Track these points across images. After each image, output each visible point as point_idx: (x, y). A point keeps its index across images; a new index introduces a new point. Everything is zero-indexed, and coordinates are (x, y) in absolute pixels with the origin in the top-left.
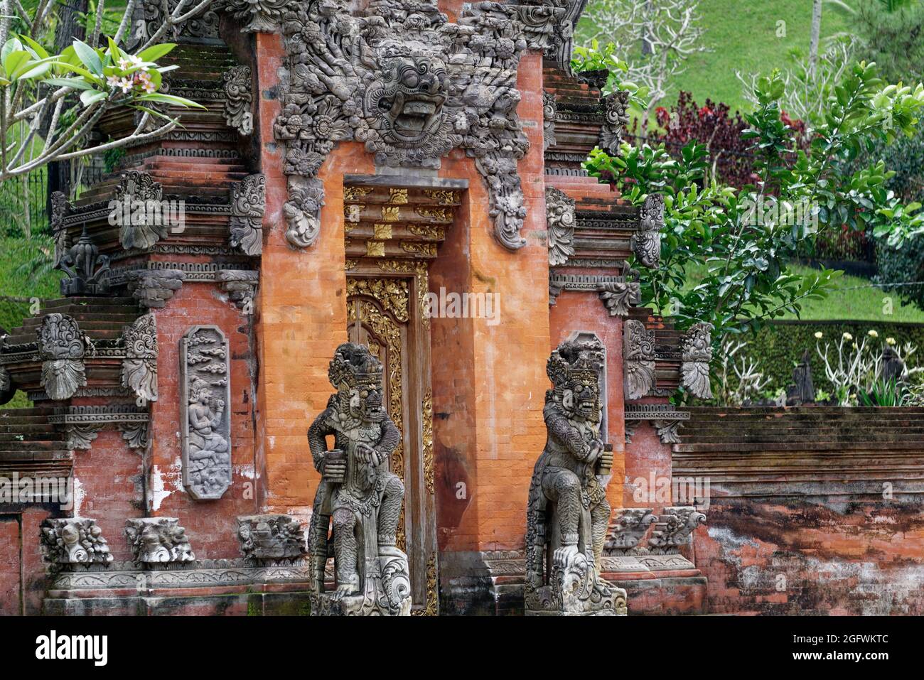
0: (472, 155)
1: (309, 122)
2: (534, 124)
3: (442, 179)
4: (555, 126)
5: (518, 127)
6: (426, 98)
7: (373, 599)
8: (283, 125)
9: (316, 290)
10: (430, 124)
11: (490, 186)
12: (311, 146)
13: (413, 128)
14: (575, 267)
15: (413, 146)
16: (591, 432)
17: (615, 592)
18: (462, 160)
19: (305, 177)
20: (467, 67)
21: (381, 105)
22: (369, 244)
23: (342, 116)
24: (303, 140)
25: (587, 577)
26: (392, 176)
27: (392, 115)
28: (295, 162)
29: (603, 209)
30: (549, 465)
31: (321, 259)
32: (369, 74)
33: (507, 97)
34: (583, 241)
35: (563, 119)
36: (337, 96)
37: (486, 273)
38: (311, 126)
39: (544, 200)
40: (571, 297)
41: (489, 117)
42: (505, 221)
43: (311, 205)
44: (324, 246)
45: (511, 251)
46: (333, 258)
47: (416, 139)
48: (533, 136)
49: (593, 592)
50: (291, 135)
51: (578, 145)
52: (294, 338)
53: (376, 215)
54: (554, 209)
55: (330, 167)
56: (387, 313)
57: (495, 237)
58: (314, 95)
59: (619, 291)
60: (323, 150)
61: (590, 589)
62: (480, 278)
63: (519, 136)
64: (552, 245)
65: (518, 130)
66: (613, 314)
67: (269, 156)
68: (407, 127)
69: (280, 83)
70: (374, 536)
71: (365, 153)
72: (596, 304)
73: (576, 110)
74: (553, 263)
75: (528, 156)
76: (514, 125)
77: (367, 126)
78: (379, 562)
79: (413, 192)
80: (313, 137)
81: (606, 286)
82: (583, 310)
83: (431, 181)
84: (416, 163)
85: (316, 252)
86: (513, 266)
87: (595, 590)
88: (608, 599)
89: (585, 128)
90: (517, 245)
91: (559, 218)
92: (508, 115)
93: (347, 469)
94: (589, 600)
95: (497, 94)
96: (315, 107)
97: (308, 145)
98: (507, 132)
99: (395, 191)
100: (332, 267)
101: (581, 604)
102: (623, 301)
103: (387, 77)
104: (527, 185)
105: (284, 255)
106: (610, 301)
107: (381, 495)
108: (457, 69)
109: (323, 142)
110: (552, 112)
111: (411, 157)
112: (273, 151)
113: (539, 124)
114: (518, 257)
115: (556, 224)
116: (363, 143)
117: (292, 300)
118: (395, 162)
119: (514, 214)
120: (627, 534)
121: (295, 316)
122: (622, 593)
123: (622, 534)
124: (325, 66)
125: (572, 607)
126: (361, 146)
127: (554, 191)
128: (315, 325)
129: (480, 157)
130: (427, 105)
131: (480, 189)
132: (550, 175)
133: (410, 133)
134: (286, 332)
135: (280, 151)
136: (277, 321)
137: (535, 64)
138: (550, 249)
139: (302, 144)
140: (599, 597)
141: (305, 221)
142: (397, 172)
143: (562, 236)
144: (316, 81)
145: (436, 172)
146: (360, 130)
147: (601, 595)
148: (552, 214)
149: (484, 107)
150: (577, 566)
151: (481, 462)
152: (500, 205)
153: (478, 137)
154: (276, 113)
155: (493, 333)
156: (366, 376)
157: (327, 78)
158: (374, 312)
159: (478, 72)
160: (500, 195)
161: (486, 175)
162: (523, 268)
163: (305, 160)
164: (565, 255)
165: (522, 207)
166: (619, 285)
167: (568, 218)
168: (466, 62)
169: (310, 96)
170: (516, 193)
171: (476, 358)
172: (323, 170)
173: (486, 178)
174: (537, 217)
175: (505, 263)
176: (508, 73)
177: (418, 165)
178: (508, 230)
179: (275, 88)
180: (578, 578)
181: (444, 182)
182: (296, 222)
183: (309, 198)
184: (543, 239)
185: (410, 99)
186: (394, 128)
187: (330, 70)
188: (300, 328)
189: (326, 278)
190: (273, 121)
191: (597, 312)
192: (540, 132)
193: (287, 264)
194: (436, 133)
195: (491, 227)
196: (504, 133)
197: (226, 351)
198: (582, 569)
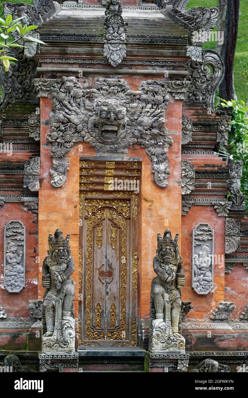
0: (143, 147)
1: (61, 135)
2: (177, 133)
3: (128, 158)
4: (191, 133)
5: (165, 134)
6: (109, 123)
7: (55, 338)
8: (49, 136)
9: (64, 205)
10: (119, 134)
11: (152, 160)
12: (63, 145)
13: (111, 136)
14: (201, 195)
15: (113, 143)
16: (172, 269)
17: (179, 340)
18: (139, 149)
19: (59, 158)
20: (138, 109)
21: (95, 126)
22: (105, 185)
23: (77, 131)
24: (58, 142)
25: (165, 333)
26: (103, 157)
27: (99, 131)
28: (54, 152)
29: (213, 169)
30: (155, 283)
31: (67, 192)
32: (90, 113)
33: (158, 122)
34: (202, 183)
35: (196, 130)
36: (73, 123)
37: (149, 198)
38: (62, 136)
39: (181, 166)
40: (199, 208)
41: (150, 130)
42: (158, 176)
43: (61, 169)
44: (69, 187)
45: (162, 188)
46: (73, 192)
47: (113, 140)
48: (175, 137)
49: (168, 339)
50: (53, 140)
51: (208, 140)
52: (53, 226)
53: (102, 173)
54: (185, 170)
55: (73, 153)
56: (120, 214)
57: (154, 182)
58: (63, 123)
59: (221, 205)
60: (67, 146)
61: (166, 338)
62: (146, 200)
63: (166, 138)
64: (183, 186)
65: (166, 136)
66: (219, 215)
67: (44, 149)
68: (107, 136)
69: (50, 118)
70: (60, 312)
71: (90, 147)
72: (211, 211)
73: (204, 125)
74: (183, 193)
75: (173, 147)
76: (164, 134)
77: (89, 136)
78: (61, 323)
79: (117, 163)
80: (63, 141)
81: (214, 203)
82: (205, 214)
83: (123, 158)
84: (115, 151)
85: (65, 189)
86: (163, 195)
87: (169, 339)
88: (175, 343)
89: (208, 133)
90: (164, 186)
91: (187, 174)
92: (160, 129)
93: (51, 283)
94: (166, 343)
95: (153, 120)
96: (63, 128)
97: (61, 145)
98: (161, 136)
99: (109, 163)
100: (73, 196)
101: (161, 344)
102: (225, 210)
103: (97, 114)
104: (172, 159)
105: (50, 191)
106: (217, 210)
107: (64, 294)
108: (133, 110)
109: (68, 143)
110: (190, 127)
111: (112, 148)
112: (46, 147)
113: (179, 132)
114: (166, 191)
115: (185, 176)
116: (89, 143)
117: (52, 210)
118: (104, 151)
119: (163, 172)
120: (222, 313)
121: (54, 217)
122: (182, 340)
123: (219, 313)
124: (67, 111)
125: (157, 346)
126: (88, 144)
127: (184, 162)
128: (63, 221)
129: (148, 148)
130: (111, 126)
131: (148, 161)
132: (195, 154)
133: (110, 138)
134: (49, 223)
135: (49, 147)
136: (45, 219)
137: (178, 106)
138: (182, 187)
139: (59, 144)
140: (171, 341)
141: (58, 176)
142: (106, 155)
143: (189, 181)
144: (63, 117)
145: (125, 155)
146: (86, 138)
147: (172, 341)
148: (183, 172)
149: (146, 126)
150: (159, 327)
151: (144, 280)
152: (155, 168)
153: (146, 139)
154: (48, 131)
155: (152, 224)
156: (57, 243)
157: (68, 116)
158: (115, 214)
159: (144, 111)
160: (157, 164)
161: (150, 155)
162: (168, 196)
163: (60, 151)
164: (190, 190)
165: (167, 169)
166: (221, 202)
167: (192, 174)
168: (137, 107)
169: (60, 124)
170: (165, 163)
171: (143, 235)
172: (70, 155)
173: (150, 156)
174: (177, 173)
175: (159, 194)
176: (159, 111)
177: (115, 152)
178: (159, 179)
179: (48, 121)
180: (159, 333)
181: (130, 159)
182: (54, 177)
183: (60, 167)
184: (179, 182)
185: (104, 124)
186: (102, 136)
187: (69, 112)
188: (56, 221)
189: (69, 200)
190: (46, 135)
191: (212, 215)
192: (179, 136)
193: (51, 195)
194: (124, 138)
195: (153, 178)
196: (159, 137)
197: (24, 231)
198: (162, 329)
